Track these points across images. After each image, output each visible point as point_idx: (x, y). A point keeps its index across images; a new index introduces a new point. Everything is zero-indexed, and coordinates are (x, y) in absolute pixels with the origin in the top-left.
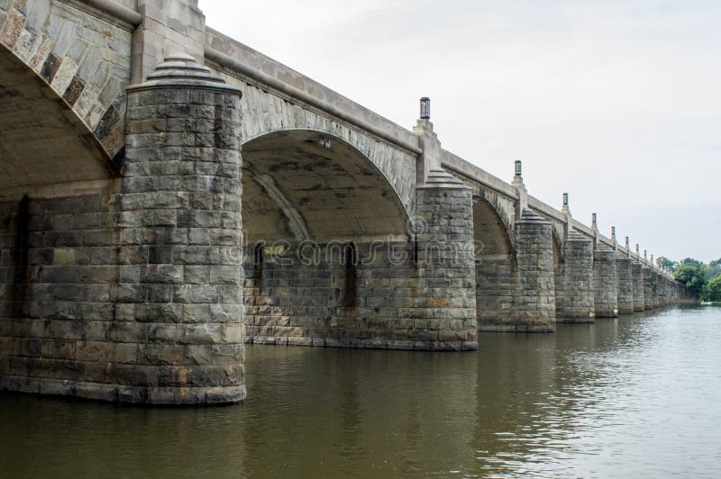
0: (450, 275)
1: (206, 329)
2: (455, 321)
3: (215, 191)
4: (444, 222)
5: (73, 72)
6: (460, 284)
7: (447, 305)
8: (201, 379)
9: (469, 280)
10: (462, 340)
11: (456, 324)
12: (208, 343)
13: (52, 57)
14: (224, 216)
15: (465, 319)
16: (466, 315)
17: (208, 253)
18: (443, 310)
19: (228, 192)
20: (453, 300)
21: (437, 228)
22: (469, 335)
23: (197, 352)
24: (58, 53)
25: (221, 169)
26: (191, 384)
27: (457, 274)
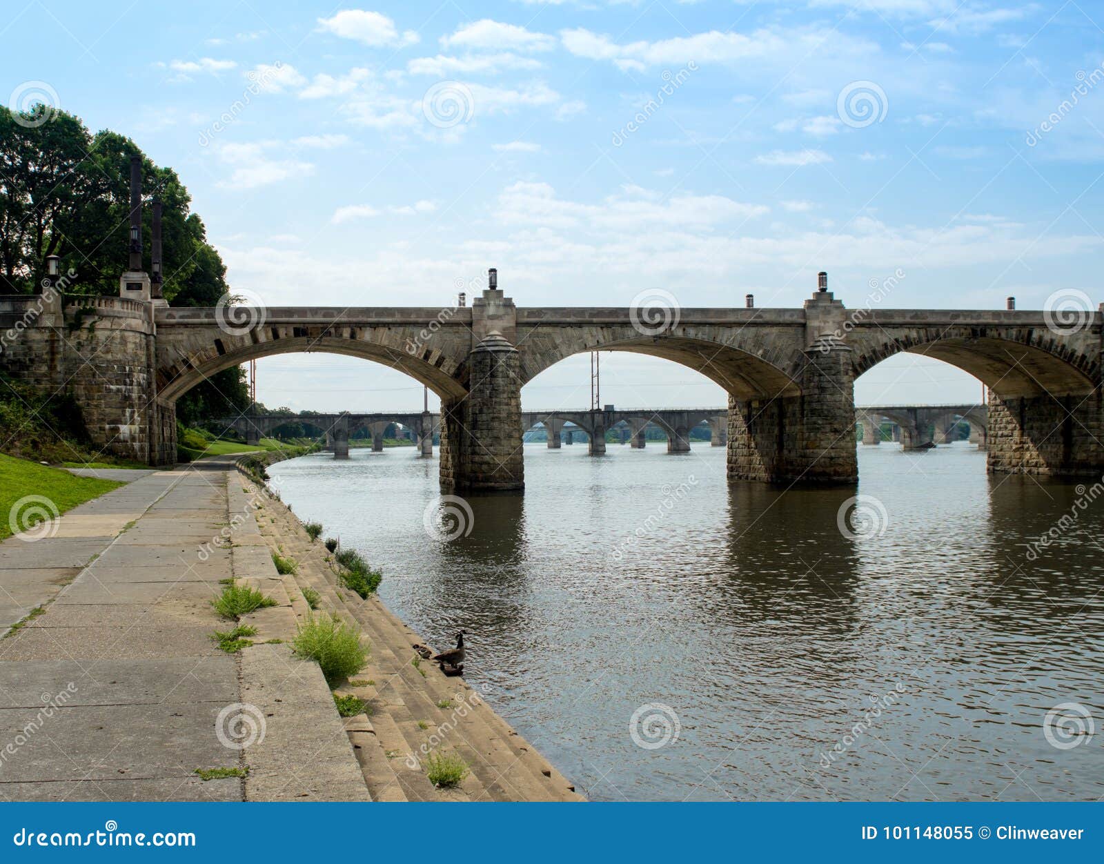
0: (820, 422)
1: (487, 458)
2: (823, 460)
3: (491, 397)
4: (816, 379)
5: (439, 354)
6: (828, 430)
7: (818, 447)
8: (487, 479)
9: (835, 426)
10: (829, 475)
11: (824, 462)
12: (488, 463)
13: (427, 351)
14: (494, 408)
15: (832, 458)
16: (833, 455)
17: (488, 425)
18: (815, 451)
19: (496, 397)
20: (822, 443)
21: (812, 384)
22: (835, 471)
23: (484, 467)
24: (430, 348)
25: (493, 387)
26: (482, 481)
27: (825, 421)
